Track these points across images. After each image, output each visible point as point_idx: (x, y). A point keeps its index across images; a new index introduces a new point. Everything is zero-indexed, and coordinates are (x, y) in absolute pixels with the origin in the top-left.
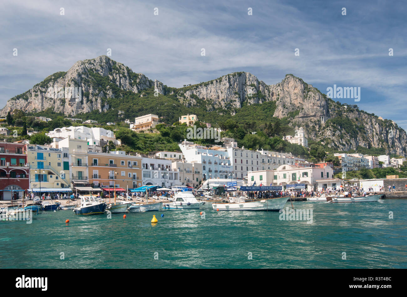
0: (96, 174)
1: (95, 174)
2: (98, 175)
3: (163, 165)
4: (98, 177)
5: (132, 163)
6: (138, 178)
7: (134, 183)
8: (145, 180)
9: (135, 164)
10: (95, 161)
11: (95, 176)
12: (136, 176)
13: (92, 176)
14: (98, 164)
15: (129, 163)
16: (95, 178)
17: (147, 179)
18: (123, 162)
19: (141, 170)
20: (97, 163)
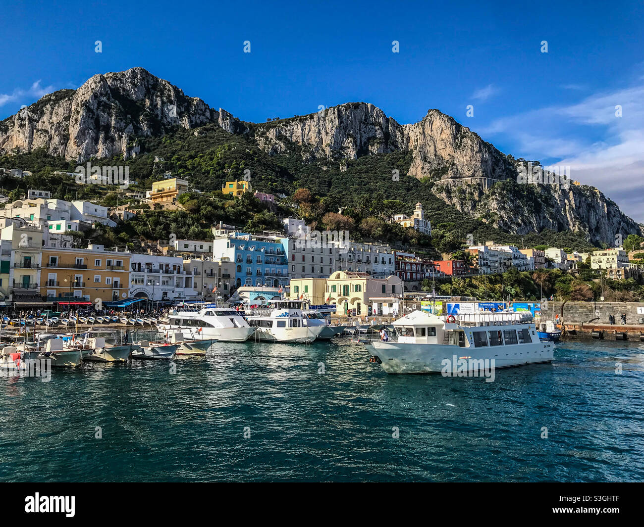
0: (53, 280)
1: (50, 280)
2: (56, 280)
3: (167, 265)
4: (55, 284)
5: (114, 263)
6: (121, 286)
7: (115, 292)
8: (134, 289)
9: (119, 263)
10: (54, 260)
11: (52, 282)
12: (119, 283)
13: (47, 283)
14: (57, 265)
15: (109, 262)
16: (50, 285)
17: (136, 286)
18: (98, 262)
19: (129, 273)
20: (56, 262)
